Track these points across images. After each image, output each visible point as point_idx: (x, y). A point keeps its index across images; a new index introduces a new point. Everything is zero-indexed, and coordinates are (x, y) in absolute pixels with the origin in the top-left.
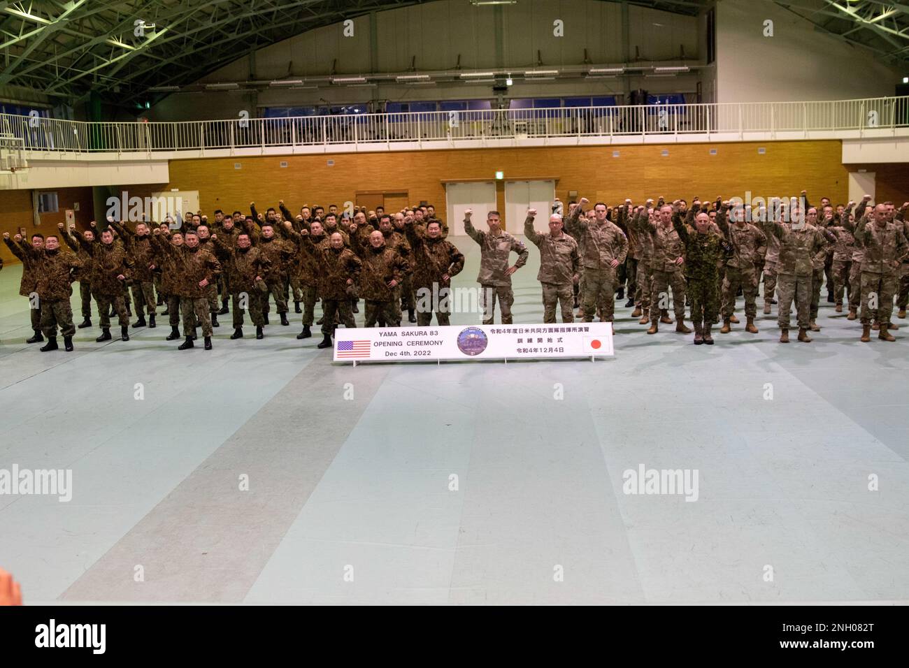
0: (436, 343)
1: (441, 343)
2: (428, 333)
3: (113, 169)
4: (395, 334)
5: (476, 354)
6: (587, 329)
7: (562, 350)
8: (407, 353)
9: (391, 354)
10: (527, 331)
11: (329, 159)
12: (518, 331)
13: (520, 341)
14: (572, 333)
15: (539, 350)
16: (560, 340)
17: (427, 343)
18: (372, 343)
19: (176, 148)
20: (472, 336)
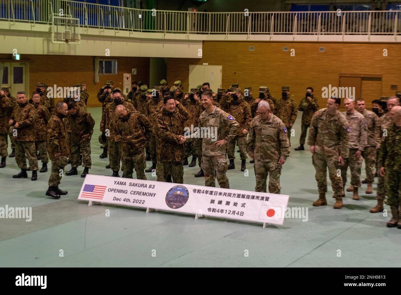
0: (151, 195)
1: (154, 195)
2: (148, 186)
3: (160, 45)
4: (125, 184)
5: (177, 208)
6: (267, 199)
7: (242, 214)
8: (128, 200)
9: (117, 199)
10: (220, 194)
11: (321, 46)
12: (213, 193)
13: (213, 202)
14: (255, 200)
15: (225, 211)
16: (243, 205)
17: (144, 194)
18: (107, 189)
19: (209, 32)
20: (179, 192)
